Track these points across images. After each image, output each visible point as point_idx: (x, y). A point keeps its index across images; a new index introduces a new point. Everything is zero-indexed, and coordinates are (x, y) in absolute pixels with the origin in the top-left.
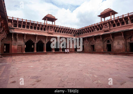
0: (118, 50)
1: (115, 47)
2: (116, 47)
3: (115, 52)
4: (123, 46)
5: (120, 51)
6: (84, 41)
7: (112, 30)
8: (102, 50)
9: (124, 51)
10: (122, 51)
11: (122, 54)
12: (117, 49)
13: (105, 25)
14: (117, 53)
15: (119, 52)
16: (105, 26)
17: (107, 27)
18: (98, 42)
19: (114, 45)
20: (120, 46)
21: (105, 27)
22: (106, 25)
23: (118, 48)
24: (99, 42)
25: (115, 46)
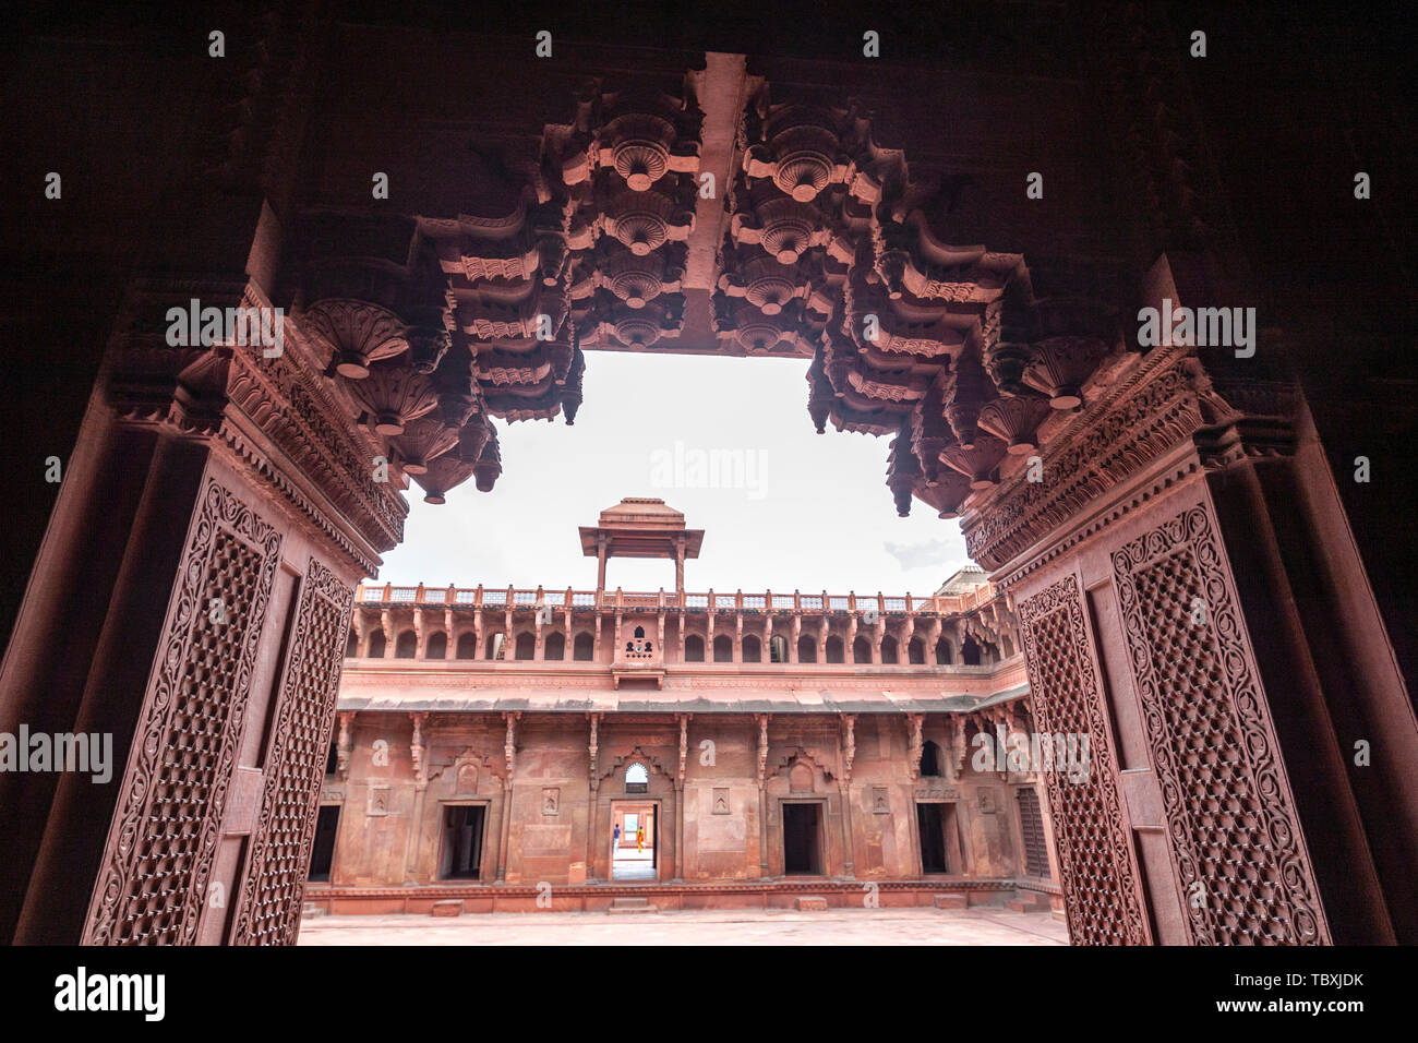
0: (719, 864)
1: (694, 836)
2: (702, 834)
3: (695, 886)
4: (750, 829)
5: (730, 871)
6: (358, 748)
7: (681, 681)
8: (580, 866)
9: (755, 870)
10: (739, 875)
11: (739, 898)
12: (706, 854)
13: (631, 626)
14: (709, 886)
15: (720, 882)
16: (631, 637)
17: (649, 647)
18: (538, 773)
19: (688, 818)
20: (731, 828)
21: (630, 647)
22: (639, 633)
23: (715, 846)
24: (547, 778)
25: (694, 825)
